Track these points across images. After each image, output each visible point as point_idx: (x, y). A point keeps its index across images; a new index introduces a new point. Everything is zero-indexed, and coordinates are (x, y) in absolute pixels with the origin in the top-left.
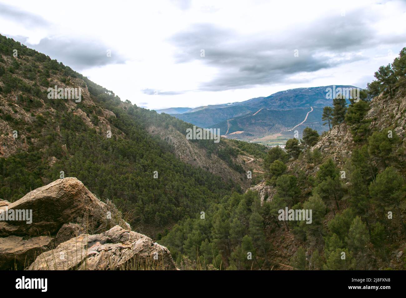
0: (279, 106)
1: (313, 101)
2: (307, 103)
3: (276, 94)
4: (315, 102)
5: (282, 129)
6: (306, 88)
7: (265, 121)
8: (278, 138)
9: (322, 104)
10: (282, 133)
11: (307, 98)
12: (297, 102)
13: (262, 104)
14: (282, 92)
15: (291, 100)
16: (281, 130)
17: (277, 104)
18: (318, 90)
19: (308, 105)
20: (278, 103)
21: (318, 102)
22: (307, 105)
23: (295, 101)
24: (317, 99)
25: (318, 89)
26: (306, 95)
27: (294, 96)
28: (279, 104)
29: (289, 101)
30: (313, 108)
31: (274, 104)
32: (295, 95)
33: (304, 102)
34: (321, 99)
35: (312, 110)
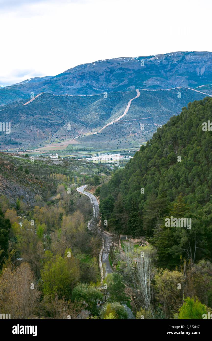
0: (79, 91)
1: (143, 80)
2: (131, 85)
3: (75, 68)
4: (145, 82)
5: (80, 132)
6: (130, 58)
7: (47, 117)
8: (69, 149)
9: (159, 86)
10: (78, 140)
11: (131, 74)
12: (113, 83)
13: (46, 86)
14: (86, 65)
15: (102, 78)
16: (77, 133)
17: (76, 87)
18: (151, 61)
19: (133, 87)
20: (77, 85)
21: (150, 82)
22: (131, 87)
23: (108, 80)
24: (149, 77)
25: (152, 59)
26: (128, 70)
27: (107, 72)
28: (79, 87)
29: (98, 80)
30: (139, 91)
31: (68, 87)
32: (109, 70)
33: (126, 81)
34: (156, 76)
35: (139, 94)
